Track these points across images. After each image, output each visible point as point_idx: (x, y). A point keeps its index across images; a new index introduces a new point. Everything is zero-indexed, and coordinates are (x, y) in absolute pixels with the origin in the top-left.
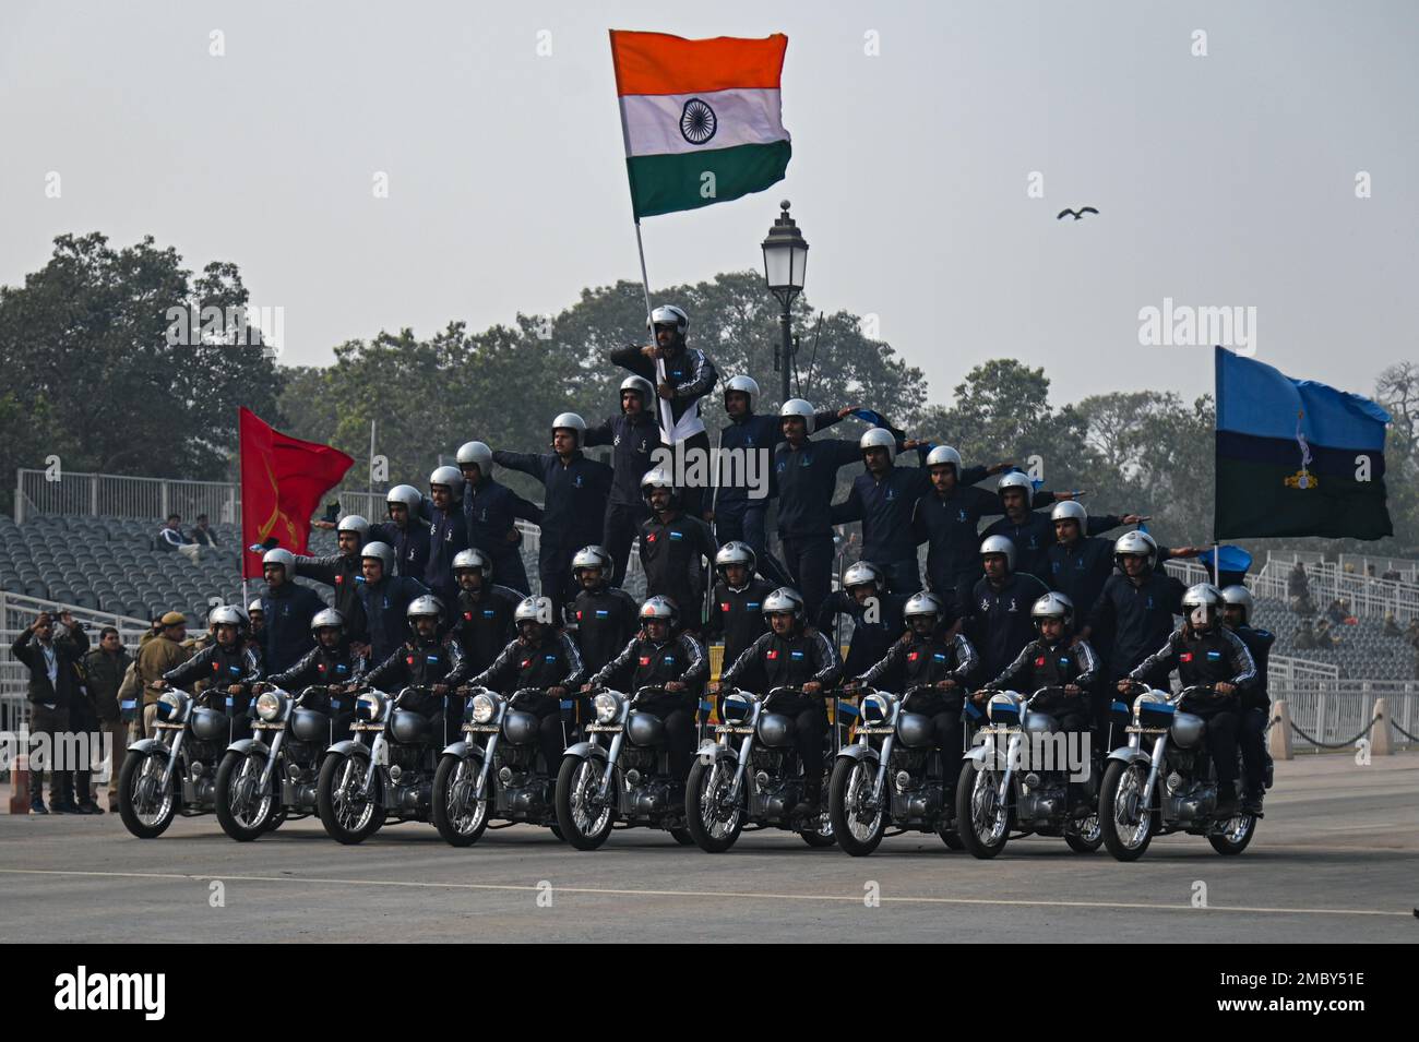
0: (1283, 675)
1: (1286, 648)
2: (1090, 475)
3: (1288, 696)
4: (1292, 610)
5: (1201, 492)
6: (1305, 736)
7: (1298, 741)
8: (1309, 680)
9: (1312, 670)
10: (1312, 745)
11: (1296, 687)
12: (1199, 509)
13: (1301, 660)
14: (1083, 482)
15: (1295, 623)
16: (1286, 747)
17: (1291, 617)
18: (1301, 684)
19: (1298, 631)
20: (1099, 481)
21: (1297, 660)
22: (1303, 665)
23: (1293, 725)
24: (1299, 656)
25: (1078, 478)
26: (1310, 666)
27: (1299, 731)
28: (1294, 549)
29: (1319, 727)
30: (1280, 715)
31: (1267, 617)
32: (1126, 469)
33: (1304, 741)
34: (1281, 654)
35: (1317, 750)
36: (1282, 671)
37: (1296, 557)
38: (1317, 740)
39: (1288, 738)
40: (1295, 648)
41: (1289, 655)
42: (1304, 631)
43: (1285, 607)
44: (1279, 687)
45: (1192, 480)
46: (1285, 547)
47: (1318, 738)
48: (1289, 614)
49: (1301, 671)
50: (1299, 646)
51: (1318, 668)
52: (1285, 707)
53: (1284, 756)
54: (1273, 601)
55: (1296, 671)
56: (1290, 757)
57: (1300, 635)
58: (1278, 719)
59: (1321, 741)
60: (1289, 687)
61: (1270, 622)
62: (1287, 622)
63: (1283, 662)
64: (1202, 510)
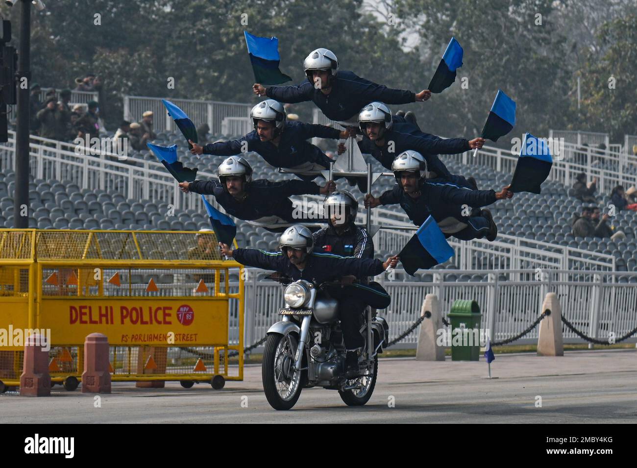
0: (556, 265)
1: (562, 235)
2: (366, 45)
3: (560, 288)
4: (571, 194)
5: (483, 66)
6: (574, 330)
7: (568, 335)
8: (584, 271)
9: (588, 261)
10: (583, 341)
11: (570, 278)
12: (480, 85)
13: (578, 250)
14: (357, 52)
15: (575, 208)
16: (556, 341)
17: (571, 202)
18: (575, 275)
19: (577, 216)
20: (375, 52)
21: (573, 249)
22: (579, 255)
23: (563, 319)
24: (576, 244)
25: (351, 48)
26: (586, 256)
27: (569, 324)
28: (579, 129)
29: (592, 320)
30: (551, 309)
31: (546, 201)
32: (404, 40)
33: (574, 336)
34: (557, 243)
35: (590, 346)
36: (556, 260)
37: (579, 137)
38: (590, 336)
39: (558, 332)
40: (573, 236)
41: (566, 243)
42: (584, 217)
43: (565, 191)
44: (550, 278)
45: (475, 53)
46: (569, 126)
47: (591, 334)
48: (570, 198)
49: (575, 262)
50: (578, 233)
51: (595, 258)
52: (556, 300)
53: (553, 352)
54: (554, 184)
55: (570, 261)
56: (559, 354)
57: (579, 221)
58: (548, 312)
59: (594, 337)
60: (564, 278)
61: (549, 207)
62: (566, 207)
63: (559, 251)
64: (484, 85)
